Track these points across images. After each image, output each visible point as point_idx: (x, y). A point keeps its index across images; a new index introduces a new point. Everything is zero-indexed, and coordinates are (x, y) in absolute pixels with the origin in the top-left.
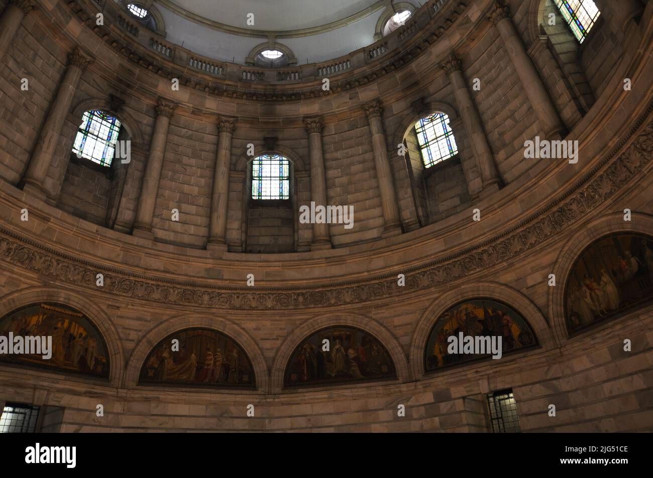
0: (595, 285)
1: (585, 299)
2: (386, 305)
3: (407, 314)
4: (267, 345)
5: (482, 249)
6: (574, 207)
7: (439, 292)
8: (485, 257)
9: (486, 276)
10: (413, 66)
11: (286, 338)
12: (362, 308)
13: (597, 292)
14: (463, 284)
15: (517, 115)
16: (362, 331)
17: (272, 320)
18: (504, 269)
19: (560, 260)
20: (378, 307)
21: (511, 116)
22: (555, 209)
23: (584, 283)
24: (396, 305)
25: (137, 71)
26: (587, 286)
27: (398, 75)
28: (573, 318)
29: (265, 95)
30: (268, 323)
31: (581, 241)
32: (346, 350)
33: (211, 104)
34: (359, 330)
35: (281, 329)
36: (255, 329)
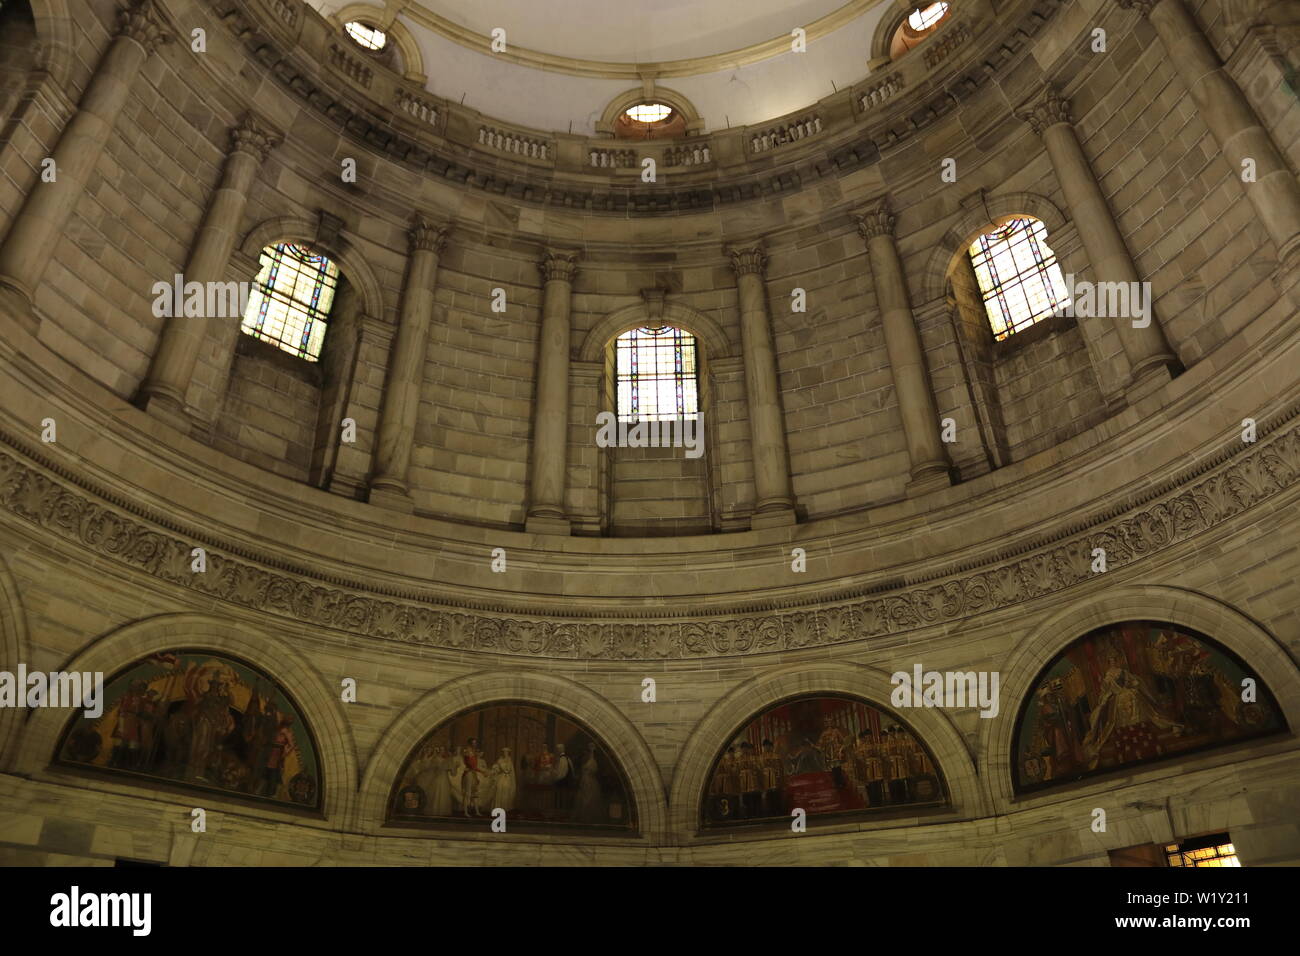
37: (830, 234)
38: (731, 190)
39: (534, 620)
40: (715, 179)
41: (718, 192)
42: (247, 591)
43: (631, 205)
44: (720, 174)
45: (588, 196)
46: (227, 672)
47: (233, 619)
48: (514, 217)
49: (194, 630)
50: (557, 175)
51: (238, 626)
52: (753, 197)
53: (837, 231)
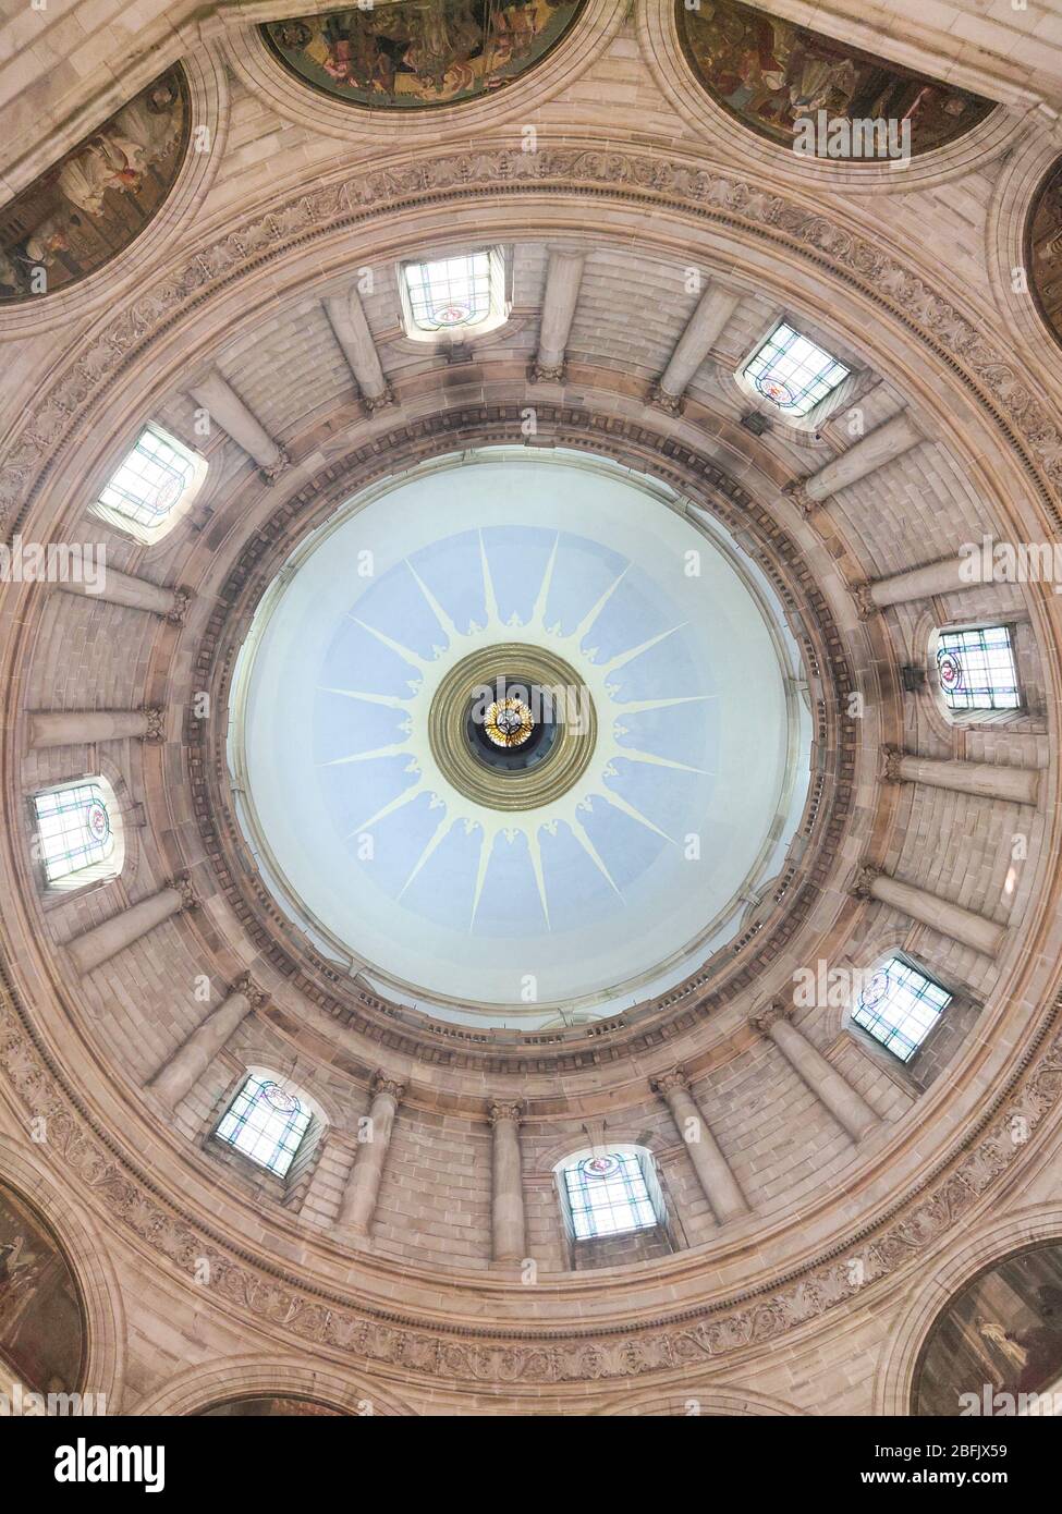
0: (117, 183)
1: (138, 147)
2: (638, 140)
3: (597, 102)
4: (969, 206)
5: (372, 207)
6: (159, 306)
7: (496, 136)
8: (368, 193)
9: (374, 157)
10: (447, 405)
11: (915, 190)
12: (697, 154)
13: (111, 174)
14: (434, 145)
15: (266, 358)
16: (724, 105)
17: (919, 243)
18: (326, 171)
19: (197, 199)
20: (660, 143)
21: (274, 357)
22: (198, 291)
23: (142, 175)
24: (616, 131)
25: (858, 672)
26: (133, 173)
27: (481, 399)
28: (168, 98)
29: (717, 484)
30: (931, 242)
31: (146, 248)
32: (783, 93)
33: (806, 539)
34: (733, 112)
35: (913, 211)
36: (969, 253)
37: (150, 678)
38: (224, 618)
39: (160, 321)
40: (237, 611)
41: (229, 608)
42: (444, 170)
43: (264, 538)
44: (238, 615)
45: (296, 513)
46: (430, 95)
47: (446, 141)
48: (327, 454)
49: (480, 116)
50: (325, 502)
51: (437, 136)
52: (208, 632)
53: (150, 687)
